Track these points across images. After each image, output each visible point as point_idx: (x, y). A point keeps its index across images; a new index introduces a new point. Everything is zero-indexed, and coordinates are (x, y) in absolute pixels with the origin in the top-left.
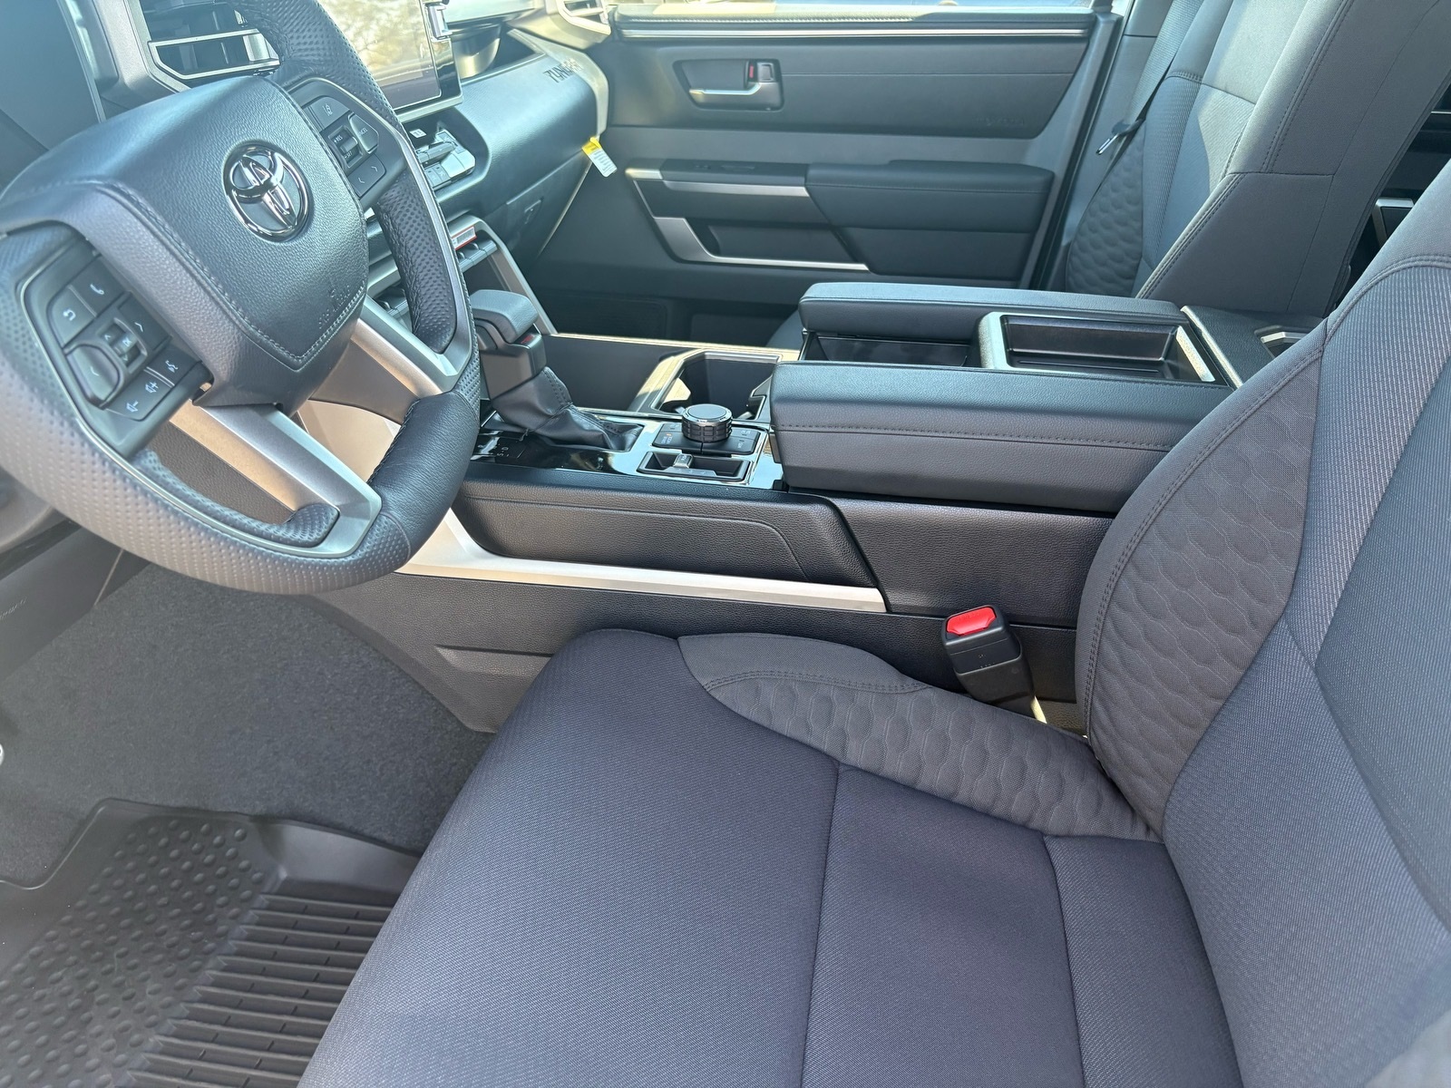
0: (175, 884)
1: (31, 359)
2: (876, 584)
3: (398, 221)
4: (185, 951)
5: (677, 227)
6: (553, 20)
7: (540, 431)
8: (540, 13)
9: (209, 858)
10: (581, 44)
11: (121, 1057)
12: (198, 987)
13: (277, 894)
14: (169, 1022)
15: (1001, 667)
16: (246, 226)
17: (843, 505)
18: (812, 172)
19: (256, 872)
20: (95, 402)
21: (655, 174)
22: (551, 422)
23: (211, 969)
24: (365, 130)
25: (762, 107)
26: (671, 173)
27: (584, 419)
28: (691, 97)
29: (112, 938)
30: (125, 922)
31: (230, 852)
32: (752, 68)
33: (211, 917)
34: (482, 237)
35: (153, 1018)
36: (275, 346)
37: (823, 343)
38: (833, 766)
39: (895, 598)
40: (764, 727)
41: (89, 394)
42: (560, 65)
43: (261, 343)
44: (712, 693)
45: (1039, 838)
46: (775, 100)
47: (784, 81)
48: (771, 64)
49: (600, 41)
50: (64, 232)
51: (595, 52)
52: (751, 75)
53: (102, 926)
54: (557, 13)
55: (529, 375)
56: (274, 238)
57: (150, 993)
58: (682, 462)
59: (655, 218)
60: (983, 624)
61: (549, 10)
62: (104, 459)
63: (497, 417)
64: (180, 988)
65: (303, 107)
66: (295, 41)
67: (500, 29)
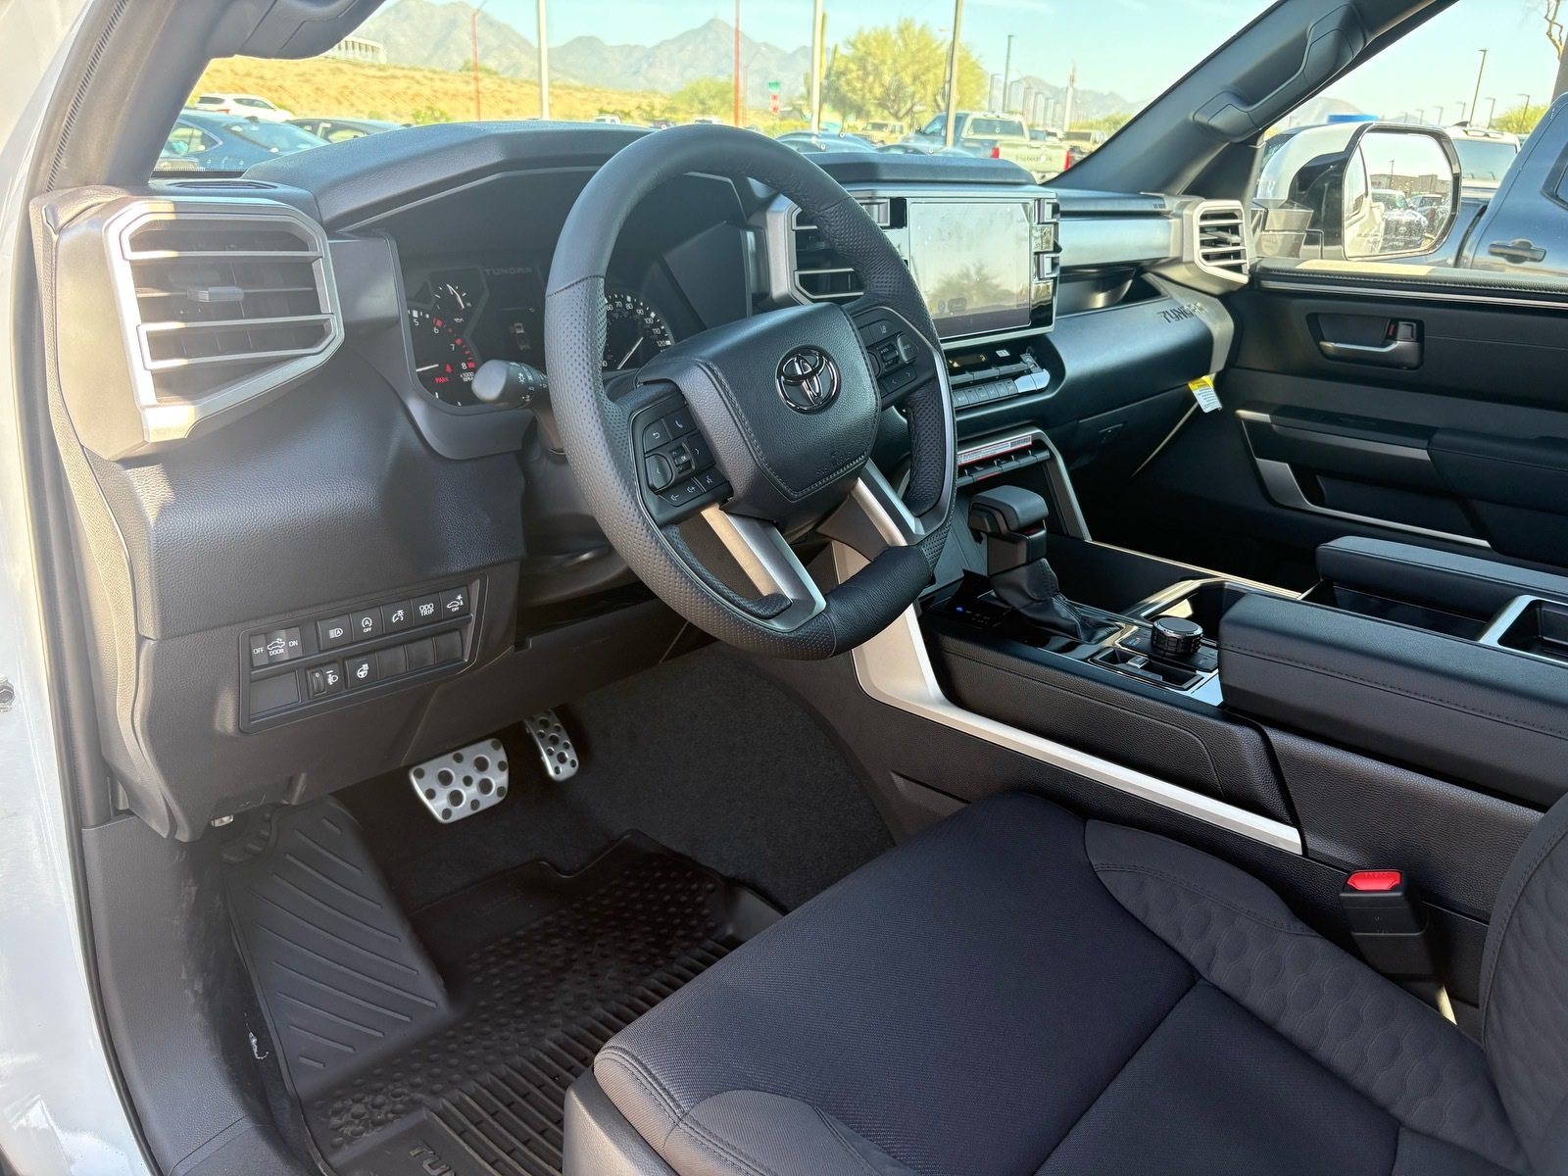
0: (654, 909)
1: (623, 454)
2: (1295, 823)
3: (918, 415)
4: (643, 959)
5: (1278, 471)
6: (1188, 269)
7: (1022, 610)
8: (1176, 261)
9: (684, 899)
10: (1216, 289)
11: (573, 1013)
12: (642, 988)
13: (721, 944)
14: (613, 1003)
15: (1400, 937)
16: (784, 401)
17: (1276, 737)
18: (1438, 437)
19: (711, 921)
20: (652, 488)
21: (1264, 417)
22: (1035, 605)
23: (656, 979)
24: (908, 346)
25: (1398, 365)
26: (1281, 419)
27: (1062, 608)
28: (1320, 348)
29: (600, 931)
30: (613, 923)
31: (700, 899)
32: (1393, 326)
33: (669, 942)
34: (1038, 445)
35: (603, 996)
36: (779, 481)
37: (1337, 593)
38: (1191, 977)
39: (1314, 843)
40: (1137, 920)
41: (650, 483)
42: (1182, 307)
43: (769, 477)
44: (1099, 874)
45: (1392, 1128)
46: (1413, 360)
47: (1426, 342)
48: (1415, 325)
49: (1235, 289)
50: (672, 386)
51: (1229, 298)
52: (1390, 334)
53: (596, 920)
54: (1193, 262)
55: (1024, 561)
56: (802, 411)
57: (609, 978)
58: (1136, 664)
59: (1257, 459)
60: (1386, 886)
61: (1185, 259)
62: (645, 521)
63: (993, 594)
64: (629, 983)
65: (859, 329)
66: (875, 280)
67: (1134, 272)
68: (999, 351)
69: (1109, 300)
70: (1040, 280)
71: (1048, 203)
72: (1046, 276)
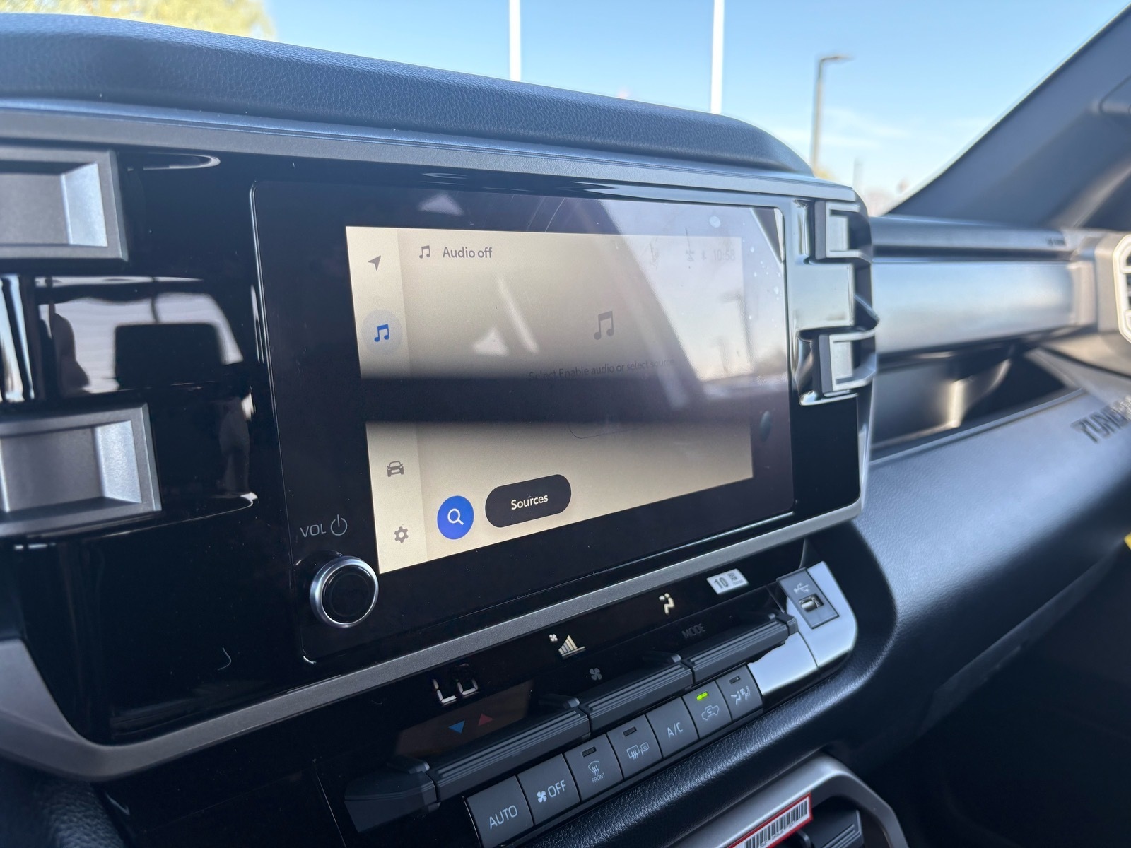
6: (1107, 341)
8: (1086, 330)
42: (1108, 407)
61: (1102, 326)
67: (1012, 350)
68: (718, 577)
69: (970, 393)
70: (820, 396)
71: (834, 213)
72: (836, 387)
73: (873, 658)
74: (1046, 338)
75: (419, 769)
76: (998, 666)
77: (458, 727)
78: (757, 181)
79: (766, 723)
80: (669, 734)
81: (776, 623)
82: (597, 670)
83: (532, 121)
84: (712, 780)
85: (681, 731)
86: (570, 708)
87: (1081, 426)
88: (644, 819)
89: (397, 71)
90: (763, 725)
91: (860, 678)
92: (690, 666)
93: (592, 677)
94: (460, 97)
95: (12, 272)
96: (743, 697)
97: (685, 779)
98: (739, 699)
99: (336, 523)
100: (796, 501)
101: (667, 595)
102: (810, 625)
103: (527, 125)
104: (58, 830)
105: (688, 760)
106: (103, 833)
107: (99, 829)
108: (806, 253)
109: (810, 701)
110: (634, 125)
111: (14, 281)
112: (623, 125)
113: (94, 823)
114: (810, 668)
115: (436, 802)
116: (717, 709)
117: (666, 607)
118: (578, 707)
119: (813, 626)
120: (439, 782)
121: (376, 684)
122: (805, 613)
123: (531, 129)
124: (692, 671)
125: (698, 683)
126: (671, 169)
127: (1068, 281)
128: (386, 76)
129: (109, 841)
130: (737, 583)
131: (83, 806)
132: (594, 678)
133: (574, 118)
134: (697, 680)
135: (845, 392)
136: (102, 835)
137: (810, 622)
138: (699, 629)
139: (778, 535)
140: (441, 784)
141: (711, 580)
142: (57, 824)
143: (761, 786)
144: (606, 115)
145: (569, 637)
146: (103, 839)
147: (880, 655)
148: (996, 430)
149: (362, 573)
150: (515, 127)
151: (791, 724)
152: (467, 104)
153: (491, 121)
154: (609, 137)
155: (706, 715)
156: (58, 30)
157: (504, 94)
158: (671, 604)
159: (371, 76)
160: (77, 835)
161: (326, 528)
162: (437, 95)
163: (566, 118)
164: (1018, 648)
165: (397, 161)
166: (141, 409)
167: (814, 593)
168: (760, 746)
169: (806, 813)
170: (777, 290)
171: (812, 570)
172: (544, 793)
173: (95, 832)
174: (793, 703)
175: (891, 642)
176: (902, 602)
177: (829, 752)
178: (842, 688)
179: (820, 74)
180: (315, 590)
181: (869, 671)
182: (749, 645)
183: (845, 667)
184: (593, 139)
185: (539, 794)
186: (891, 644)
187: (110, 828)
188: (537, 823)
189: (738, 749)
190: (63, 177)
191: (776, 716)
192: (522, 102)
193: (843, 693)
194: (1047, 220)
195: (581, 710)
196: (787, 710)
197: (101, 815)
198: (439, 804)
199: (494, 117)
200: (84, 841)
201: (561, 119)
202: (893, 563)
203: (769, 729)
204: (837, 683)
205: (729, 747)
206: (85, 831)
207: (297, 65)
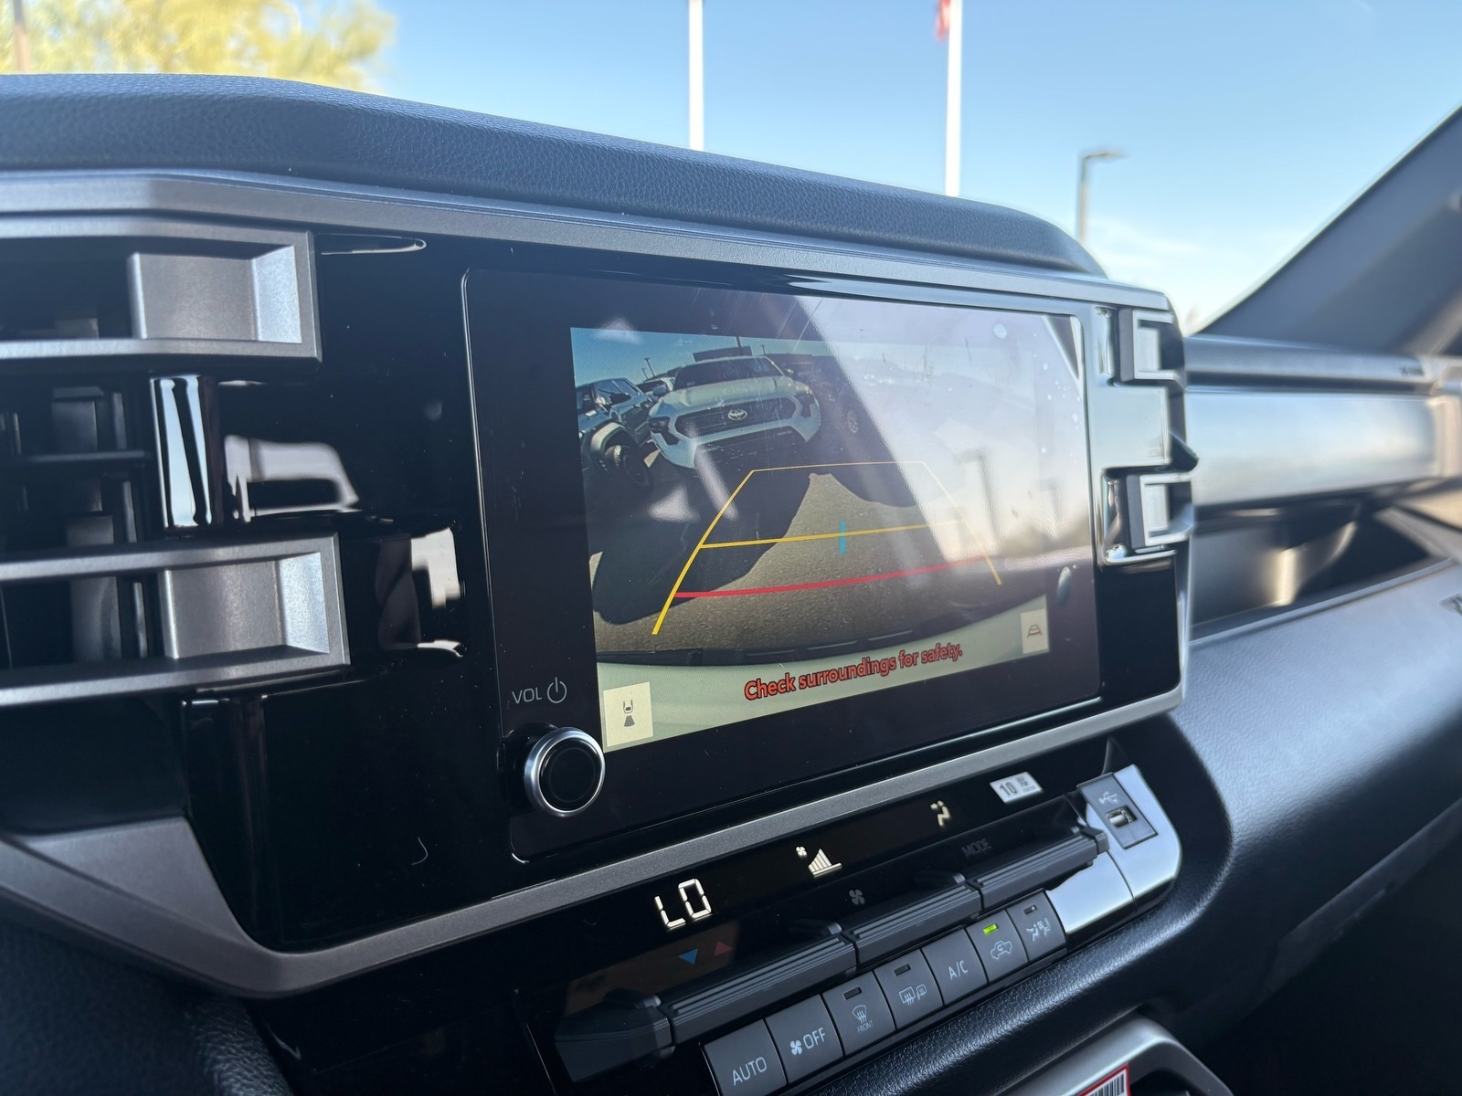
67: (1358, 508)
68: (1003, 782)
69: (1305, 565)
70: (1131, 553)
71: (1144, 324)
72: (1149, 541)
73: (1204, 889)
74: (1400, 493)
75: (648, 1004)
76: (1357, 915)
77: (691, 957)
78: (1051, 283)
79: (1071, 967)
80: (951, 975)
81: (1081, 837)
82: (859, 892)
83: (780, 207)
84: (1007, 1036)
85: (965, 972)
86: (829, 934)
87: (1454, 605)
88: (923, 1082)
89: (623, 146)
90: (1068, 970)
91: (1188, 914)
92: (978, 888)
93: (853, 900)
94: (696, 176)
95: (190, 371)
96: (1041, 932)
97: (973, 1034)
98: (1037, 934)
99: (553, 688)
100: (1103, 684)
101: (941, 803)
102: (1121, 845)
103: (775, 212)
104: (216, 1061)
105: (974, 1010)
106: (266, 1070)
107: (260, 1065)
108: (1109, 372)
109: (1125, 942)
110: (900, 213)
111: (192, 382)
112: (886, 213)
113: (255, 1057)
114: (1125, 899)
115: (670, 1045)
116: (1009, 946)
117: (940, 817)
118: (841, 933)
119: (1125, 845)
120: (675, 1019)
121: (597, 893)
122: (1115, 829)
123: (780, 217)
124: (980, 893)
125: (987, 911)
126: (948, 266)
127: (1427, 422)
128: (611, 151)
129: (273, 1080)
130: (1028, 790)
131: (241, 1036)
132: (855, 902)
133: (828, 204)
134: (987, 905)
135: (1158, 548)
136: (265, 1073)
137: (1122, 840)
138: (984, 846)
139: (1082, 727)
140: (677, 1021)
141: (996, 785)
142: (212, 1055)
143: (1066, 1051)
144: (866, 201)
145: (820, 851)
146: (266, 1077)
147: (1212, 885)
148: (1346, 606)
149: (585, 748)
150: (761, 215)
151: (1103, 969)
152: (705, 185)
153: (733, 206)
154: (871, 227)
155: (996, 953)
156: (240, 93)
157: (747, 174)
158: (946, 814)
159: (594, 151)
160: (237, 1070)
161: (542, 693)
162: (670, 174)
163: (819, 204)
164: (1381, 893)
165: (630, 250)
166: (332, 538)
167: (1123, 804)
168: (1065, 996)
169: (1123, 1091)
170: (1075, 418)
171: (1121, 775)
172: (798, 1043)
173: (257, 1069)
174: (1104, 943)
175: (1227, 869)
176: (1238, 818)
177: (1147, 1013)
178: (1166, 927)
179: (1083, 175)
180: (531, 768)
181: (1199, 906)
182: (1049, 864)
183: (1167, 900)
184: (852, 230)
185: (792, 1044)
186: (1225, 872)
187: (273, 1066)
188: (790, 1081)
189: (1037, 998)
190: (254, 261)
191: (1084, 959)
192: (769, 184)
193: (1168, 932)
194: (1399, 343)
195: (845, 938)
196: (1098, 952)
197: (261, 1049)
198: (673, 1048)
199: (736, 202)
200: (246, 1078)
201: (814, 205)
202: (1224, 768)
203: (1075, 975)
204: (1160, 921)
205: (1026, 996)
206: (246, 1065)
207: (511, 137)
